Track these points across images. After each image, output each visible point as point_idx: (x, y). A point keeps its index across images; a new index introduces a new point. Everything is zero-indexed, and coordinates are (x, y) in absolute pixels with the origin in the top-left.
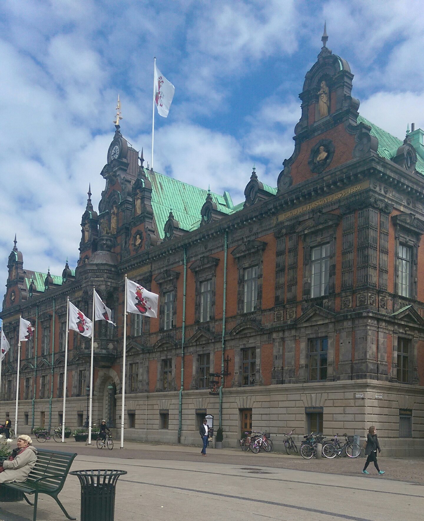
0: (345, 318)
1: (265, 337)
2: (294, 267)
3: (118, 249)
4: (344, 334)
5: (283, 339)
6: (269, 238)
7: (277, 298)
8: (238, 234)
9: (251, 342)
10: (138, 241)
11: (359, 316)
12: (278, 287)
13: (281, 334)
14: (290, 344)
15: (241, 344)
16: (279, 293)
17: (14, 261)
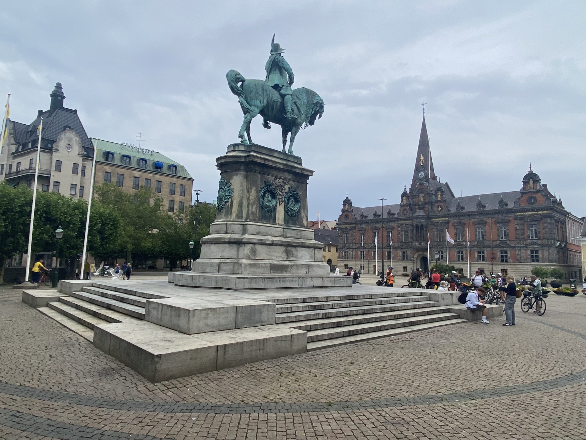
0: (546, 246)
1: (512, 248)
2: (523, 229)
3: (427, 209)
4: (545, 251)
5: (520, 250)
6: (511, 219)
7: (516, 237)
8: (496, 216)
9: (505, 249)
10: (440, 209)
11: (551, 246)
12: (516, 234)
13: (519, 248)
14: (523, 251)
15: (501, 249)
16: (517, 236)
17: (347, 202)
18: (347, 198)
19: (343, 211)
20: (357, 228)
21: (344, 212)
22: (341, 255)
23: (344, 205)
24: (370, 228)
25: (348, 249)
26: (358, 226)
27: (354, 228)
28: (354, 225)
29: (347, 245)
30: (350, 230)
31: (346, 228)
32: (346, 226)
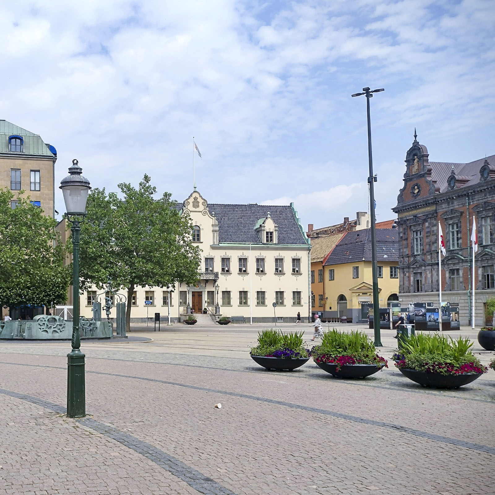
17: (415, 155)
18: (416, 144)
19: (408, 178)
20: (440, 211)
21: (411, 180)
22: (406, 283)
23: (409, 161)
24: (471, 207)
25: (421, 266)
26: (443, 208)
27: (434, 215)
28: (433, 208)
29: (418, 258)
30: (425, 221)
31: (415, 216)
32: (414, 212)
